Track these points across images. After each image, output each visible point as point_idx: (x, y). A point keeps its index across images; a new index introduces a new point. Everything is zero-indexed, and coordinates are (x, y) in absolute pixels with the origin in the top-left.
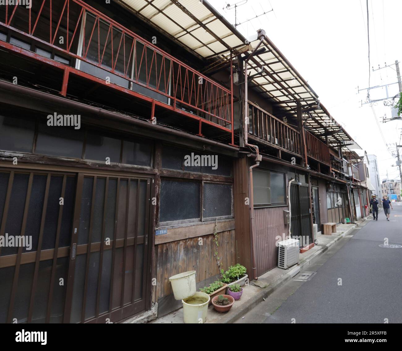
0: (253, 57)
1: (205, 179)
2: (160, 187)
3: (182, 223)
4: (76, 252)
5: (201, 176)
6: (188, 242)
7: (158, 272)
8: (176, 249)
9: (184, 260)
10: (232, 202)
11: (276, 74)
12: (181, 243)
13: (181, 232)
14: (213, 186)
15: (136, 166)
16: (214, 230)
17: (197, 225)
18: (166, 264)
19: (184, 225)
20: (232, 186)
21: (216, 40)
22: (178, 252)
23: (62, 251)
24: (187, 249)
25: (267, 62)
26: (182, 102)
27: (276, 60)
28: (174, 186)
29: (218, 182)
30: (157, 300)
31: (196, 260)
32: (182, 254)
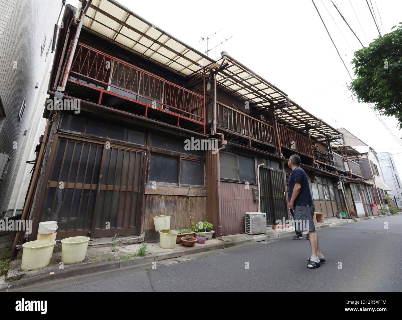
0: (223, 70)
1: (182, 156)
2: (150, 158)
3: (164, 184)
4: (101, 188)
5: (179, 154)
6: (168, 198)
7: (146, 212)
8: (159, 200)
9: (164, 209)
10: (205, 176)
11: (245, 80)
12: (163, 197)
13: (163, 189)
14: (189, 162)
15: (135, 144)
16: (189, 193)
17: (175, 187)
18: (152, 209)
19: (165, 185)
20: (205, 164)
21: (192, 63)
22: (161, 203)
23: (94, 187)
24: (167, 202)
25: (235, 73)
26: (171, 107)
27: (241, 70)
28: (160, 159)
29: (193, 160)
30: (144, 230)
31: (173, 212)
32: (163, 205)
